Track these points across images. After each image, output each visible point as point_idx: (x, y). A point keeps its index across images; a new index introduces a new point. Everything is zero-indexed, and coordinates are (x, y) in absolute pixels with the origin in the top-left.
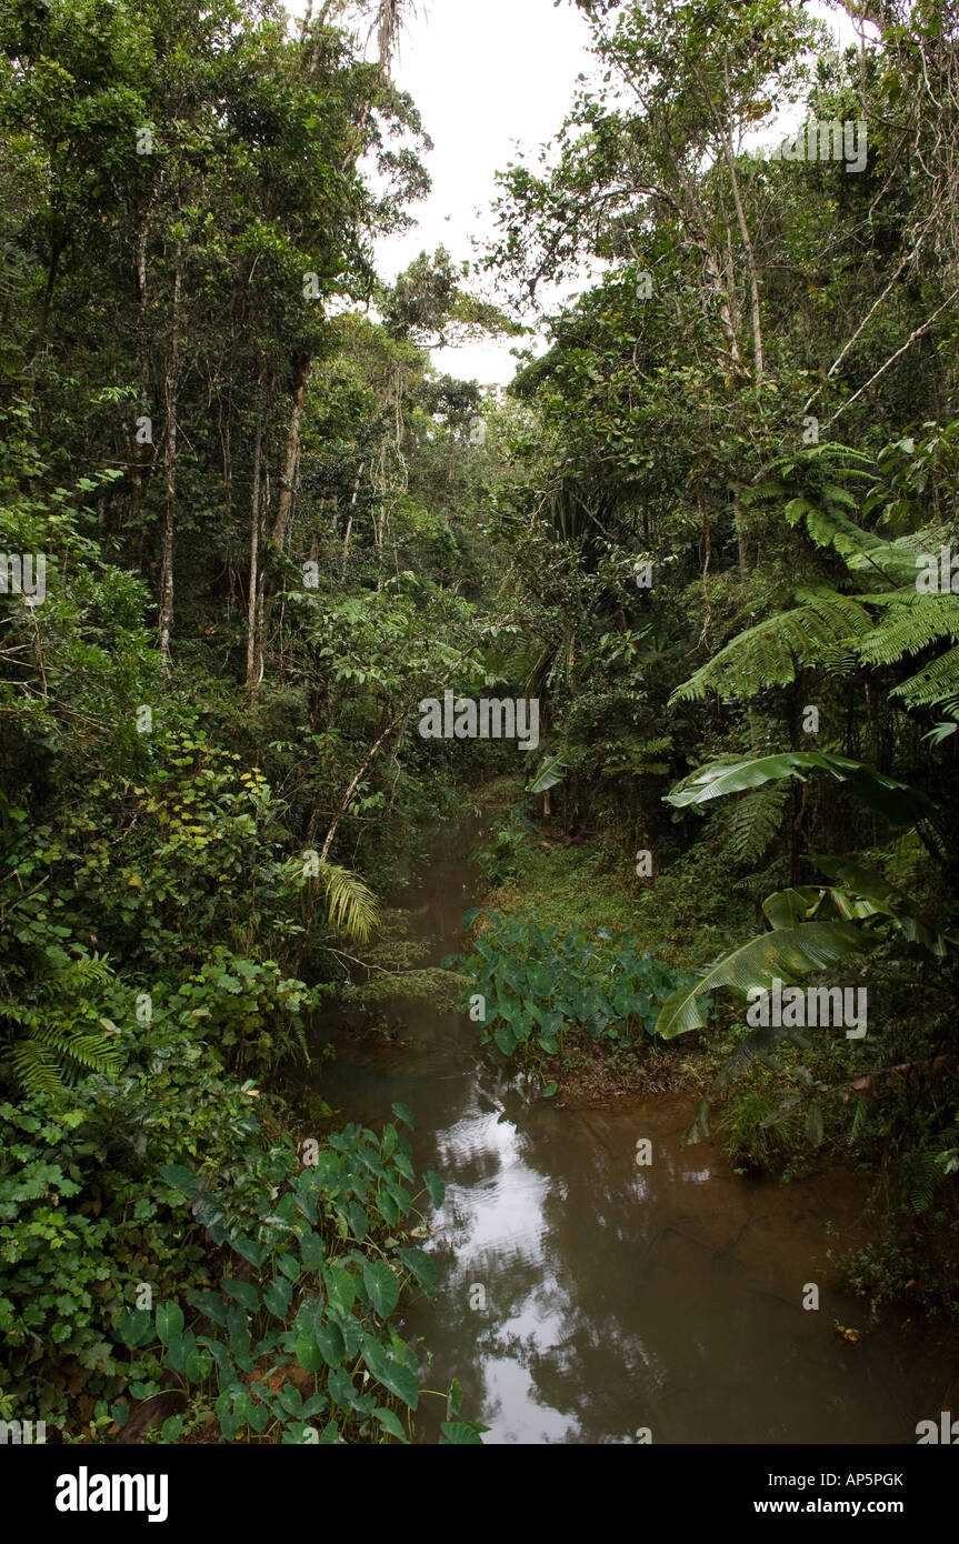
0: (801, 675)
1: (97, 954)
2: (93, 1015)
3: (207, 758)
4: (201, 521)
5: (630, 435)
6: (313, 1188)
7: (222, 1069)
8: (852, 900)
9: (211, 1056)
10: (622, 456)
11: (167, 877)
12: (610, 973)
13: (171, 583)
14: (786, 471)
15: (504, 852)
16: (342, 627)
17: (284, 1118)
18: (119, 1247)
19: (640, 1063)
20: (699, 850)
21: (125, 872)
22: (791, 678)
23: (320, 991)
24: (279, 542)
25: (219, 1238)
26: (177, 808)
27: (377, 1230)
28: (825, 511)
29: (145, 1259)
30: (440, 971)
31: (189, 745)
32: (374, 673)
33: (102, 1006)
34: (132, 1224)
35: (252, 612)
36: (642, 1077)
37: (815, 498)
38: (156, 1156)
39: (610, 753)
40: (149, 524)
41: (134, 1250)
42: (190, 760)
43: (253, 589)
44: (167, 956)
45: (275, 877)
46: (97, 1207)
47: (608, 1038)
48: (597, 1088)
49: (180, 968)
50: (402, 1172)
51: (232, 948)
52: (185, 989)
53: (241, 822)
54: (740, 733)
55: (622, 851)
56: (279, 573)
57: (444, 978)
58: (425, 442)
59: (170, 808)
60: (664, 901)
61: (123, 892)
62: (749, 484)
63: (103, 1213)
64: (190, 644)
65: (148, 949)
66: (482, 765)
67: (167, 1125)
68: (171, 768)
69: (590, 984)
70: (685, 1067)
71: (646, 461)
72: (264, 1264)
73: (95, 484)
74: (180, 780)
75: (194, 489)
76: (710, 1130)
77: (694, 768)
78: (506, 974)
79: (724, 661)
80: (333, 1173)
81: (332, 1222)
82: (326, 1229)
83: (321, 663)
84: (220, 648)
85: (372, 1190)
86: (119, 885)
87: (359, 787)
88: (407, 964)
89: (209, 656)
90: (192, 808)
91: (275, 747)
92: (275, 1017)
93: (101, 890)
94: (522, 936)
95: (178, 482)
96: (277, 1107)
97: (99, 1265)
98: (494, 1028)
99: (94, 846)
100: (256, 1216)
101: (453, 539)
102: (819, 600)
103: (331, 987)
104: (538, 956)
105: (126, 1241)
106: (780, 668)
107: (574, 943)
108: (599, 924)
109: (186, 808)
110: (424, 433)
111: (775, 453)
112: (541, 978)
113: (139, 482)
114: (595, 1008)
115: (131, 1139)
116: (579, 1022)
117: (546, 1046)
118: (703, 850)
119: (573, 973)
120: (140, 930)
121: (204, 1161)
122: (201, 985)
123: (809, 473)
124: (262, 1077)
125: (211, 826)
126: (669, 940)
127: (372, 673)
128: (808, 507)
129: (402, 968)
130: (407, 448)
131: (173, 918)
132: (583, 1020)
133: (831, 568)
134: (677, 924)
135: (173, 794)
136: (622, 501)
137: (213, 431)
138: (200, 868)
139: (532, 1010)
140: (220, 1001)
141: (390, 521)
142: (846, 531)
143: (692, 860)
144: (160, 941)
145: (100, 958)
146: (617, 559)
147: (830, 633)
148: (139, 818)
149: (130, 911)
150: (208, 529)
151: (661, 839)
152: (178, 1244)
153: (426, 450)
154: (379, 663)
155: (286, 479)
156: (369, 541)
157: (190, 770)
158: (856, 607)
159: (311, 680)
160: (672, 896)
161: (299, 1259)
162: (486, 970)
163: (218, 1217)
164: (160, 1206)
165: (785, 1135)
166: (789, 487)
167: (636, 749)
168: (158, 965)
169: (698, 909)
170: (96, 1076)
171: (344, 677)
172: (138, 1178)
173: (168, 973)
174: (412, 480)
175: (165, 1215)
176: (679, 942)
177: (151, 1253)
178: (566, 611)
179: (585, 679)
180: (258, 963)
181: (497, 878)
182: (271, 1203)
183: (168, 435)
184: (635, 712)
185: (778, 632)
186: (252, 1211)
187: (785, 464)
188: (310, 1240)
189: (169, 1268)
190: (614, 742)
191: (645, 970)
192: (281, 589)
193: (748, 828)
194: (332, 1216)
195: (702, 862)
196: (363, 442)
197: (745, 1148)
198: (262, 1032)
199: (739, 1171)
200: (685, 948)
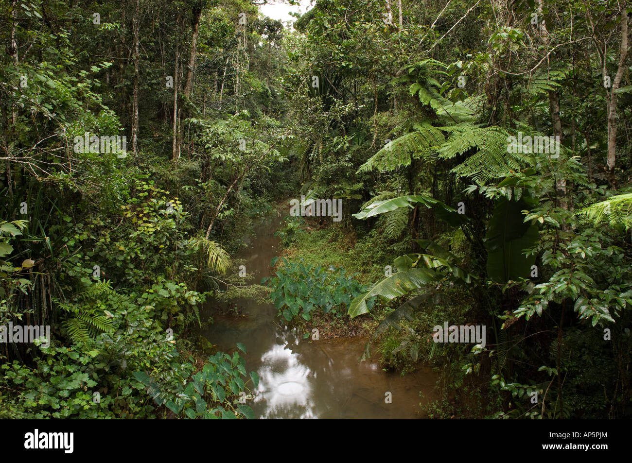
0: (414, 162)
1: (105, 280)
2: (103, 307)
3: (155, 193)
4: (151, 85)
5: (342, 53)
6: (201, 380)
7: (161, 329)
8: (432, 260)
9: (156, 324)
10: (339, 62)
11: (136, 247)
12: (333, 286)
13: (137, 113)
14: (411, 70)
15: (290, 232)
16: (215, 134)
17: (190, 349)
18: (116, 407)
19: (345, 324)
20: (374, 232)
21: (117, 244)
22: (409, 163)
23: (206, 295)
24: (187, 96)
25: (160, 402)
26: (141, 215)
27: (230, 397)
28: (427, 89)
29: (128, 412)
30: (259, 286)
31: (146, 187)
32: (230, 156)
33: (107, 303)
34: (121, 398)
35: (175, 127)
36: (346, 330)
37: (423, 83)
38: (132, 368)
39: (336, 189)
40: (127, 86)
41: (122, 408)
42: (146, 194)
43: (175, 116)
44: (137, 281)
45: (185, 246)
46: (106, 391)
47: (332, 314)
48: (327, 335)
49: (142, 286)
50: (241, 372)
51: (165, 278)
52: (145, 295)
53: (169, 223)
54: (392, 182)
55: (341, 232)
56: (187, 109)
57: (260, 289)
58: (258, 47)
59: (138, 215)
60: (358, 254)
61: (117, 253)
62: (395, 76)
63: (108, 393)
64: (147, 141)
65: (128, 278)
66: (282, 193)
67: (136, 354)
68: (138, 197)
69: (325, 290)
70: (364, 325)
71: (349, 65)
72: (180, 413)
73: (99, 69)
74: (142, 203)
75: (147, 70)
76: (371, 355)
77: (373, 196)
78: (289, 286)
79: (381, 155)
80: (210, 373)
81: (210, 394)
82: (207, 397)
83: (206, 150)
84: (160, 143)
85: (228, 380)
86: (114, 250)
87: (223, 206)
88: (244, 283)
89: (155, 146)
90: (148, 215)
91: (185, 188)
92: (185, 307)
93: (107, 252)
94: (297, 269)
95: (140, 67)
96: (187, 345)
97: (106, 415)
98: (283, 309)
99: (103, 232)
100: (175, 394)
101: (270, 92)
102: (424, 128)
103: (211, 293)
104: (303, 278)
105: (119, 405)
106: (405, 158)
107: (318, 273)
108: (330, 264)
109: (145, 215)
110: (258, 43)
111: (406, 62)
112: (304, 288)
113: (122, 66)
114: (327, 300)
115: (120, 361)
116: (319, 307)
117: (305, 317)
118: (375, 232)
119: (318, 286)
120: (125, 269)
121: (153, 370)
122: (152, 293)
123: (421, 72)
124: (180, 332)
125: (156, 224)
126: (360, 271)
127: (228, 156)
128: (420, 87)
129: (242, 285)
130: (250, 50)
131: (140, 263)
132: (321, 306)
133: (429, 115)
134: (364, 264)
135: (139, 209)
136: (344, 77)
137: (156, 43)
138: (150, 243)
139: (300, 301)
140: (160, 300)
141: (241, 83)
142: (436, 98)
143: (371, 236)
144: (133, 275)
145: (106, 282)
146: (339, 106)
147: (427, 144)
148: (124, 219)
149: (120, 261)
150: (155, 89)
151: (358, 227)
152: (142, 405)
153: (259, 51)
154: (232, 151)
155: (191, 66)
156: (231, 93)
157: (147, 198)
158: (438, 132)
159: (202, 158)
160: (362, 252)
161: (195, 410)
162: (280, 284)
163: (158, 394)
164: (133, 389)
165: (405, 354)
166: (412, 78)
167: (348, 188)
168: (133, 284)
169: (373, 258)
170: (104, 334)
171: (216, 157)
172: (123, 377)
173: (137, 288)
174: (252, 65)
175: (136, 393)
176: (364, 272)
177: (130, 410)
178: (315, 129)
179: (326, 157)
180: (177, 284)
181: (287, 243)
182: (184, 386)
183: (135, 45)
184: (347, 172)
185: (405, 142)
186: (173, 392)
187: (411, 68)
188: (200, 402)
189: (138, 416)
190: (338, 185)
191: (348, 284)
192: (189, 117)
193: (394, 224)
194: (210, 392)
195: (375, 238)
196: (227, 49)
197: (387, 360)
198: (180, 313)
199: (385, 370)
200: (367, 274)
